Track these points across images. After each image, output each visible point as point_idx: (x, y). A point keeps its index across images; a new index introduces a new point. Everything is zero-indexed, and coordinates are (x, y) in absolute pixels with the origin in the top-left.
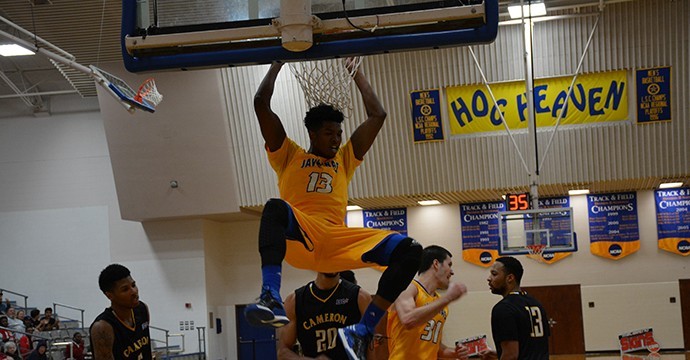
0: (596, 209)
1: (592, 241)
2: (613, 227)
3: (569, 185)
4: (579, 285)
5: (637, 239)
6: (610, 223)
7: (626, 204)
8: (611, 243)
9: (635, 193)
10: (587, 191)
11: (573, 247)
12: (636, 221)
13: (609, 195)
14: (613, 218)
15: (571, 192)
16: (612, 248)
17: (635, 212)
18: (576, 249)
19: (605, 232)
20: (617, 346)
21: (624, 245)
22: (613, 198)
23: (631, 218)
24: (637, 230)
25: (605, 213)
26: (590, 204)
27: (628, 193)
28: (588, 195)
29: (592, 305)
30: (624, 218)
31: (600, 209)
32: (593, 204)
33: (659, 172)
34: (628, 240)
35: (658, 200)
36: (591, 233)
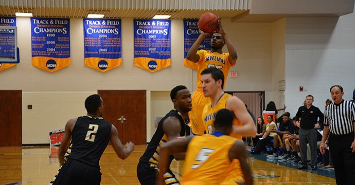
0: (38, 30)
1: (33, 56)
2: (51, 46)
3: (15, 8)
4: (21, 91)
5: (69, 56)
6: (48, 42)
7: (61, 28)
8: (48, 59)
9: (68, 20)
10: (31, 15)
11: (16, 60)
12: (69, 43)
13: (49, 19)
14: (51, 39)
15: (17, 14)
16: (49, 62)
17: (68, 35)
18: (18, 62)
19: (44, 49)
20: (47, 140)
21: (58, 60)
22: (52, 22)
23: (65, 39)
24: (69, 50)
25: (45, 34)
26: (33, 26)
27: (63, 19)
28: (32, 18)
29: (30, 107)
30: (59, 39)
31: (41, 30)
32: (35, 25)
33: (87, 5)
34: (62, 57)
35: (86, 27)
36: (33, 49)
